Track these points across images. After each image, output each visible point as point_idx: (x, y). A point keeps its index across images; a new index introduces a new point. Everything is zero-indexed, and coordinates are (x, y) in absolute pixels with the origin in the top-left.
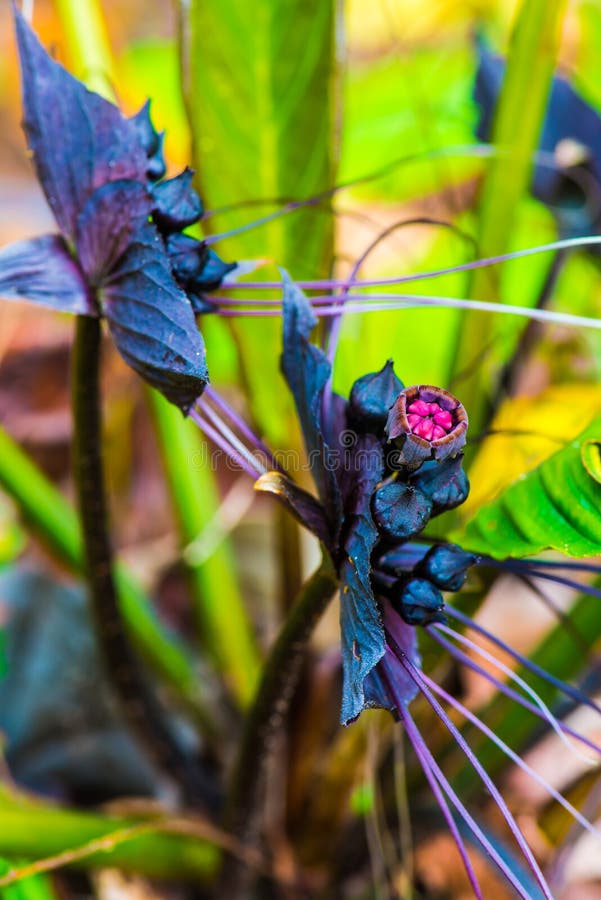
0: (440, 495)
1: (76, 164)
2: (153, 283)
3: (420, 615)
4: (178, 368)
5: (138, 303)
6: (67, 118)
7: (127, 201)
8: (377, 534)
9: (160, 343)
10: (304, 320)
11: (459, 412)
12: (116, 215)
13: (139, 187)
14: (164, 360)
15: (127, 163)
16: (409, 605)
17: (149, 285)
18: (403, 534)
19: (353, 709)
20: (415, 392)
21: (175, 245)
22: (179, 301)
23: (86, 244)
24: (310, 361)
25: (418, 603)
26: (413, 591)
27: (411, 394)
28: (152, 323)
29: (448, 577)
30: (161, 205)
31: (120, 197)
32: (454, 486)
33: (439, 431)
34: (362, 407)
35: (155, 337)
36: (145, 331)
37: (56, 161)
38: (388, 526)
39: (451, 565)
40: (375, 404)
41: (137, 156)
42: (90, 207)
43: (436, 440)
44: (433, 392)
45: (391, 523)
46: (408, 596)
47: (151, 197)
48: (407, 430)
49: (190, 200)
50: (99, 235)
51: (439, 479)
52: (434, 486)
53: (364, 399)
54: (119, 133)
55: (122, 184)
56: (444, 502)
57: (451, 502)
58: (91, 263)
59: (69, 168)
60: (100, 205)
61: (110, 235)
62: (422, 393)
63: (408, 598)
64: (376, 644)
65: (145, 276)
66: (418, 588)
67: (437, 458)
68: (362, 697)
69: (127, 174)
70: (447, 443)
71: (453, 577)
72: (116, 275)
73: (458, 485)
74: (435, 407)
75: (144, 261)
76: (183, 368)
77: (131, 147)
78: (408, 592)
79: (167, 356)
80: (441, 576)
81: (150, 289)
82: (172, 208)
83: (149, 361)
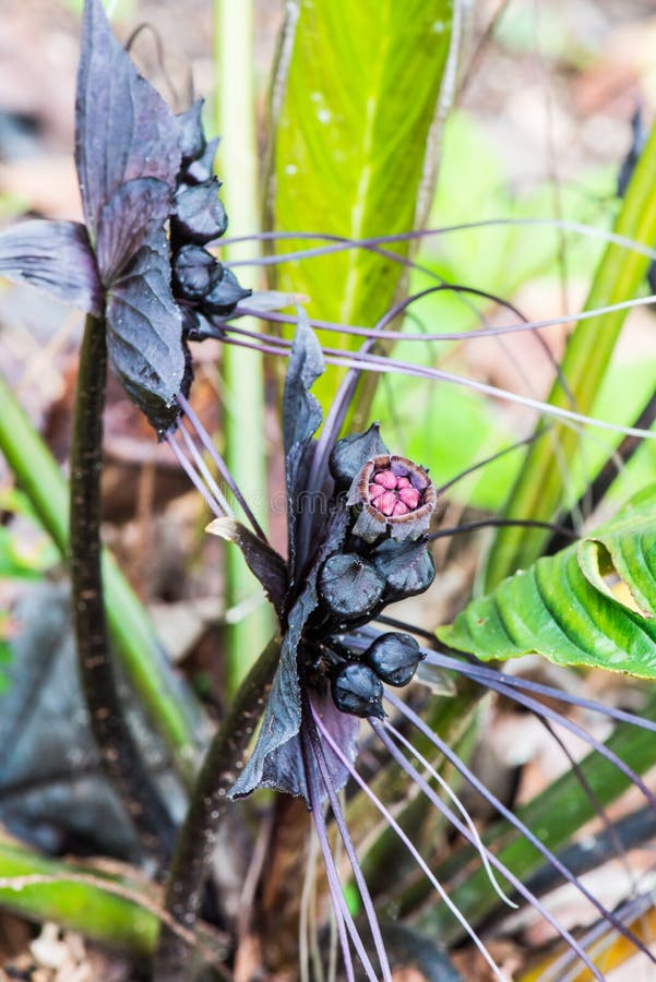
0: (397, 579)
1: (111, 152)
2: (151, 291)
3: (352, 702)
4: (150, 385)
5: (133, 310)
6: (113, 103)
7: (151, 202)
8: (317, 605)
9: (141, 355)
10: (312, 366)
11: (428, 492)
12: (139, 214)
13: (165, 189)
14: (141, 374)
15: (161, 162)
16: (343, 690)
17: (146, 293)
18: (344, 610)
19: (246, 784)
20: (385, 462)
21: (186, 257)
22: (171, 315)
23: (106, 240)
24: (304, 410)
25: (353, 690)
26: (349, 676)
27: (380, 463)
28: (140, 332)
29: (392, 669)
30: (182, 212)
31: (146, 195)
32: (414, 572)
33: (401, 507)
34: (338, 468)
35: (140, 349)
36: (131, 339)
37: (94, 145)
38: (330, 598)
39: (398, 657)
40: (351, 467)
41: (172, 157)
42: (117, 200)
43: (395, 517)
44: (405, 465)
45: (333, 596)
46: (344, 680)
47: (173, 202)
48: (365, 499)
49: (213, 213)
50: (121, 232)
51: (398, 560)
52: (391, 568)
53: (342, 460)
54: (161, 128)
55: (150, 183)
56: (398, 587)
57: (407, 589)
58: (106, 260)
59: (105, 156)
60: (126, 200)
61: (130, 235)
62: (394, 464)
63: (343, 682)
64: (291, 722)
65: (145, 282)
66: (356, 673)
67: (393, 536)
68: (260, 774)
69: (158, 174)
70: (405, 521)
71: (398, 670)
72: (126, 278)
73: (419, 572)
74: (404, 482)
75: (148, 267)
76: (155, 386)
77: (169, 146)
78: (345, 675)
79: (145, 370)
80: (384, 666)
81: (147, 297)
82: (192, 216)
83: (128, 372)
